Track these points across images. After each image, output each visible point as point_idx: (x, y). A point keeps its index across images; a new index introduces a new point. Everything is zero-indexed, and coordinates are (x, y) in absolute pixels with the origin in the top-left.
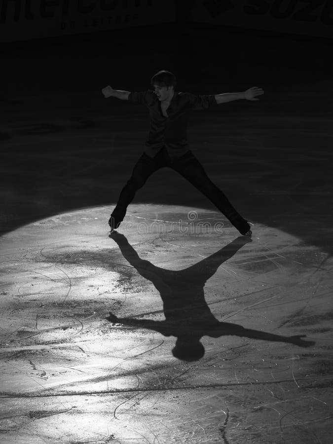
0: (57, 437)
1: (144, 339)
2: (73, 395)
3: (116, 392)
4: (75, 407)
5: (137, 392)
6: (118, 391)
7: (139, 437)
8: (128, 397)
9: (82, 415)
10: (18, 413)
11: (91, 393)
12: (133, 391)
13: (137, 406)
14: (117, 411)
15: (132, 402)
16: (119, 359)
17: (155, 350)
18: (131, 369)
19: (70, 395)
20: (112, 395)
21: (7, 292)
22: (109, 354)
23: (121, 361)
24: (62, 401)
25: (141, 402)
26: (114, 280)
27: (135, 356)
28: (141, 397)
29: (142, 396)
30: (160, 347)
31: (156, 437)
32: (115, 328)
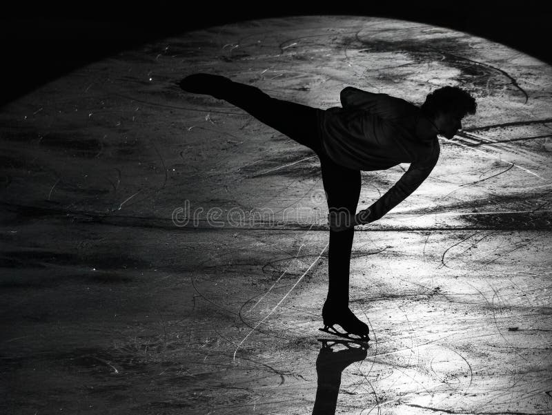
0: (364, 287)
1: (488, 160)
2: (388, 230)
3: (446, 229)
4: (390, 247)
5: (474, 231)
6: (449, 229)
7: (474, 291)
8: (461, 237)
9: (399, 258)
10: (312, 251)
11: (413, 230)
12: (469, 229)
13: (473, 249)
14: (446, 256)
15: (467, 244)
16: (453, 186)
17: (502, 176)
18: (467, 199)
19: (385, 230)
20: (441, 233)
21: (307, 86)
22: (441, 178)
23: (456, 188)
24: (373, 239)
25: (479, 245)
26: (452, 79)
27: (475, 183)
28: (479, 238)
29: (481, 237)
30: (508, 172)
31: (496, 292)
32: (450, 143)
